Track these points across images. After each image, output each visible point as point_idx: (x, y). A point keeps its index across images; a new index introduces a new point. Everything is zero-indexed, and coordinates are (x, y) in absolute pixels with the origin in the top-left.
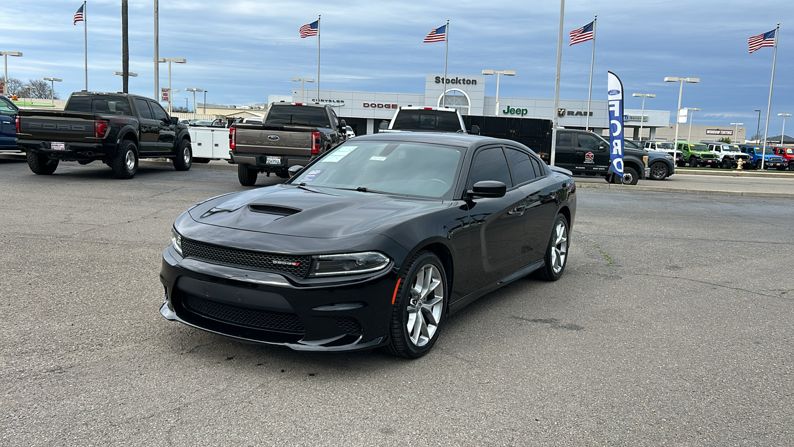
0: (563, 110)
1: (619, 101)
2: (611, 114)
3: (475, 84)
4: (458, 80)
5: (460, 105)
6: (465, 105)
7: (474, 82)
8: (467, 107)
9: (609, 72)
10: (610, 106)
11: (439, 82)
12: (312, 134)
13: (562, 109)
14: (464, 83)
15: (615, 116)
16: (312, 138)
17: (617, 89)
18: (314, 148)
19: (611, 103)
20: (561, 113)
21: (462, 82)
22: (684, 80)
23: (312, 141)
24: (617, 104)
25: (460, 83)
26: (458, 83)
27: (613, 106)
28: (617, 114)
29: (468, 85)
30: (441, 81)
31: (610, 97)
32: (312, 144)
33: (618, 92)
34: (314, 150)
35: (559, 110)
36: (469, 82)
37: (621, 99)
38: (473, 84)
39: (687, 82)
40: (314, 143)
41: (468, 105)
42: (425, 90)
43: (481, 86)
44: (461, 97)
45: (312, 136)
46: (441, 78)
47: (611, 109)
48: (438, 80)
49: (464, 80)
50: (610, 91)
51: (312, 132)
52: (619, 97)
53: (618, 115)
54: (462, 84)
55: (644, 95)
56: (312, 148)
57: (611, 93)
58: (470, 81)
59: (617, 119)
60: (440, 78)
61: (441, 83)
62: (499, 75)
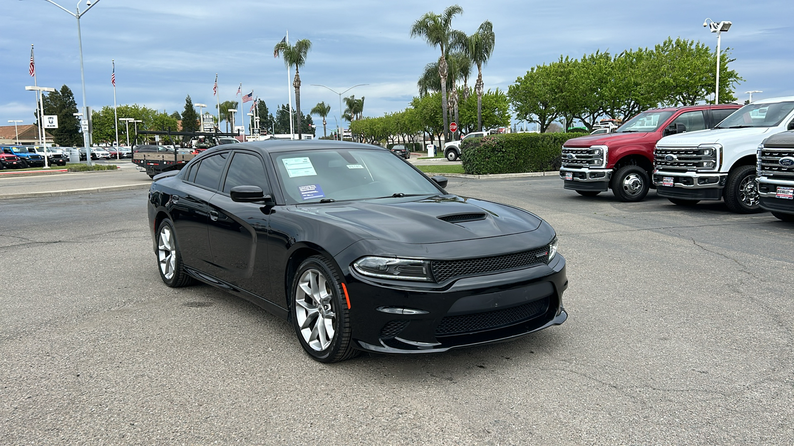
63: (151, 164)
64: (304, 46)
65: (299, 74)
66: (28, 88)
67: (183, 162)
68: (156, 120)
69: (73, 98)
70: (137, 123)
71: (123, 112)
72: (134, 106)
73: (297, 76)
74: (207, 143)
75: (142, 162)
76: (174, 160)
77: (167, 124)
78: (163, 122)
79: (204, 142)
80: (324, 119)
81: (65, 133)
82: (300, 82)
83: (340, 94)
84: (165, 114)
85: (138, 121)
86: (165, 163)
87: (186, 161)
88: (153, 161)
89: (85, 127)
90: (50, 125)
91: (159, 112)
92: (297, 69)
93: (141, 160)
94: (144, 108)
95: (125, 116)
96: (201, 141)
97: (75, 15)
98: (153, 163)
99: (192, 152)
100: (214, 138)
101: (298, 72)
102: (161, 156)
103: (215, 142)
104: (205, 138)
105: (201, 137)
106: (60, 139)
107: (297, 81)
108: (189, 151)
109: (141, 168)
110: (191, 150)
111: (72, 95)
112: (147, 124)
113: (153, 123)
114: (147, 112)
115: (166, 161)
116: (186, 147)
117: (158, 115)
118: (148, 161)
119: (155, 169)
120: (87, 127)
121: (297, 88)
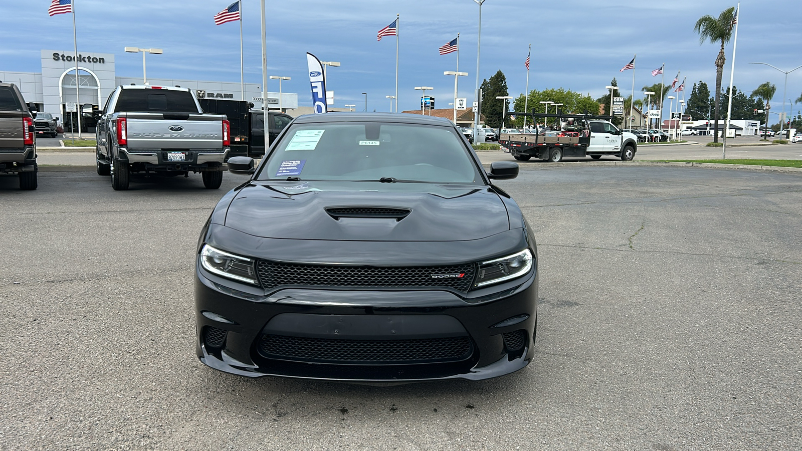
0: (203, 92)
1: (320, 83)
2: (315, 95)
3: (103, 62)
4: (82, 58)
5: (87, 85)
6: (93, 85)
7: (102, 60)
8: (96, 88)
9: (307, 53)
10: (312, 88)
11: (58, 59)
12: (23, 120)
13: (201, 91)
14: (90, 62)
15: (319, 97)
16: (24, 126)
17: (318, 71)
18: (28, 138)
19: (313, 85)
20: (201, 95)
21: (86, 60)
22: (327, 63)
23: (24, 129)
24: (319, 85)
25: (85, 61)
26: (82, 61)
27: (316, 87)
28: (320, 96)
29: (94, 63)
30: (61, 58)
31: (312, 79)
32: (24, 133)
33: (319, 74)
34: (27, 141)
35: (199, 92)
36: (95, 60)
37: (322, 80)
38: (100, 62)
39: (330, 65)
40: (27, 131)
41: (97, 86)
42: (41, 68)
43: (110, 65)
44: (89, 76)
45: (23, 123)
46: (61, 55)
47: (315, 90)
48: (56, 57)
49: (89, 58)
50: (311, 73)
51: (23, 117)
52: (320, 78)
53: (322, 97)
54: (87, 62)
55: (280, 77)
56: (24, 137)
57: (312, 75)
58: (96, 58)
59: (320, 100)
60: (58, 55)
61: (61, 60)
62: (144, 52)
63: (514, 145)
64: (728, 17)
65: (724, 51)
66: (446, 73)
67: (544, 144)
68: (579, 103)
69: (505, 83)
70: (559, 106)
71: (547, 96)
72: (559, 90)
73: (722, 53)
74: (575, 126)
75: (507, 143)
76: (534, 142)
77: (589, 107)
78: (585, 106)
79: (573, 124)
80: (768, 103)
81: (495, 115)
82: (724, 59)
83: (786, 73)
84: (588, 97)
85: (560, 104)
86: (526, 144)
87: (547, 144)
88: (516, 143)
89: (475, 108)
90: (460, 106)
91: (583, 96)
92: (722, 46)
93: (506, 141)
94: (568, 91)
95: (550, 99)
96: (569, 124)
97: (478, 2)
98: (516, 144)
99: (559, 134)
100: (583, 121)
101: (723, 49)
102: (524, 138)
103: (583, 125)
104: (574, 120)
105: (570, 119)
106: (490, 121)
107: (721, 58)
108: (555, 133)
109: (505, 148)
110: (559, 132)
111: (504, 79)
112: (570, 107)
113: (575, 107)
114: (571, 96)
115: (528, 143)
116: (555, 130)
117: (581, 98)
118: (512, 142)
119: (517, 150)
120: (477, 108)
121: (719, 67)
